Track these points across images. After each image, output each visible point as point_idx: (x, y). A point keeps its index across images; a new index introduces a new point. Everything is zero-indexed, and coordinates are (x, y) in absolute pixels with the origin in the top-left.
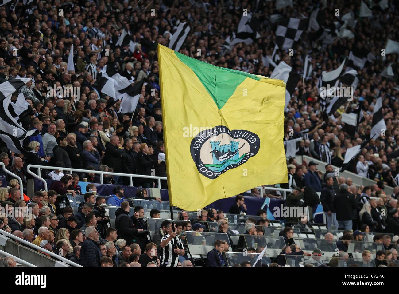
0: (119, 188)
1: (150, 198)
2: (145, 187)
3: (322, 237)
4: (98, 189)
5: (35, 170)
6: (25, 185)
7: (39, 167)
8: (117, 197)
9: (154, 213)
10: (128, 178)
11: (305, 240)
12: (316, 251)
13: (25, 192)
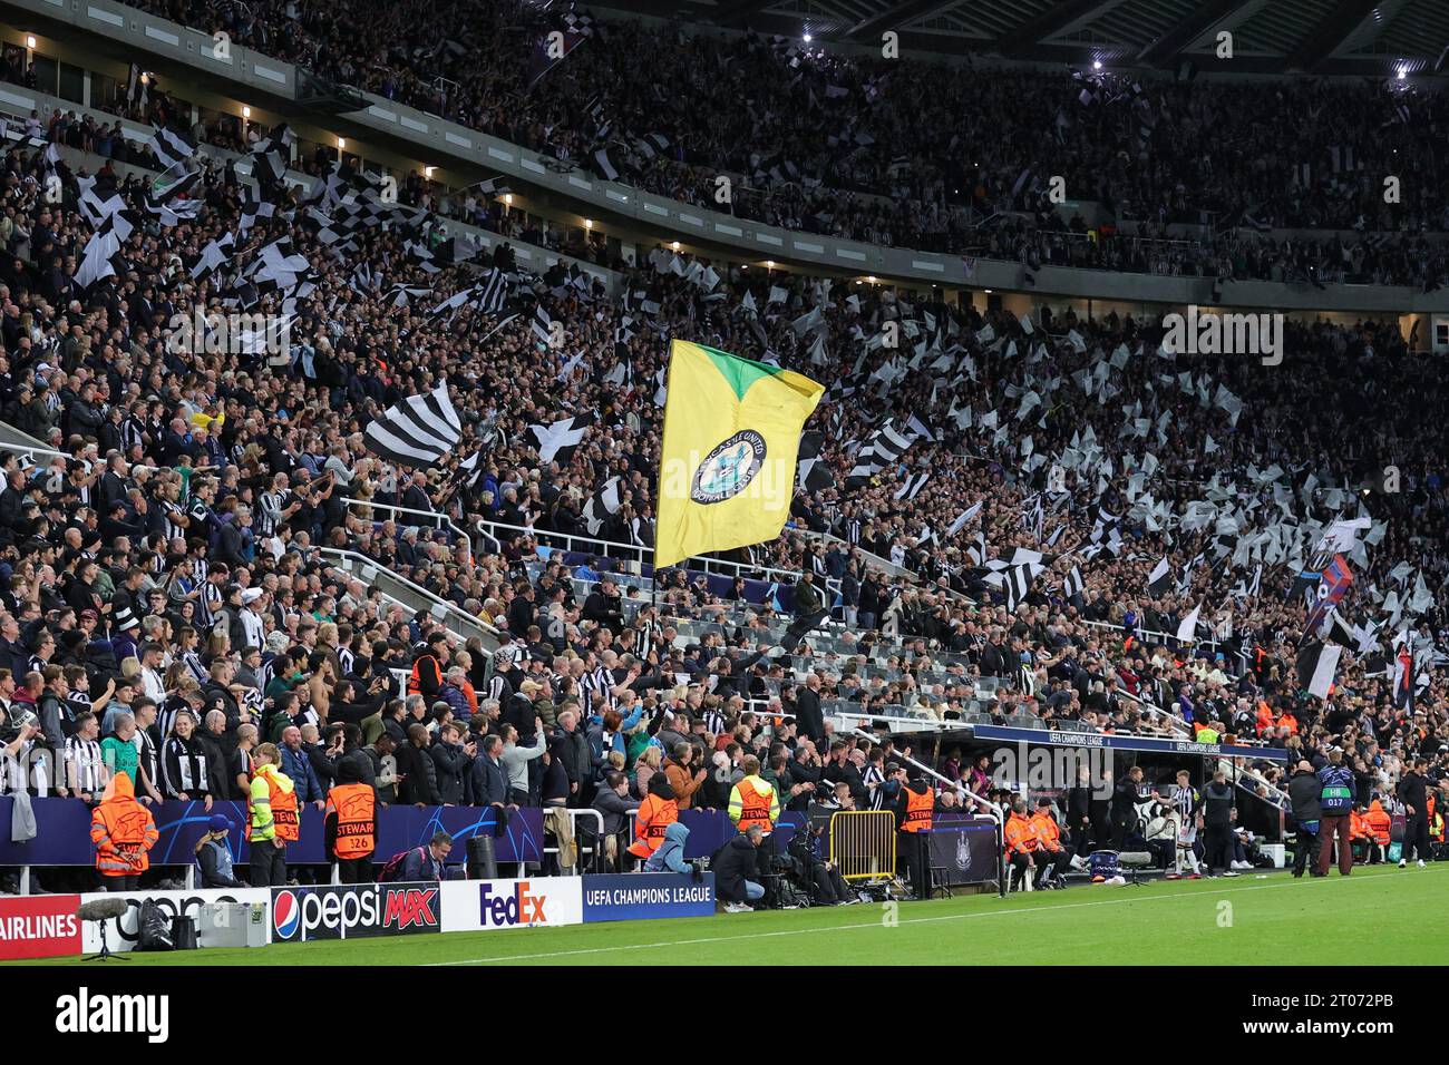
0: (593, 559)
1: (628, 573)
2: (622, 558)
3: (839, 636)
4: (564, 556)
5: (486, 528)
6: (473, 546)
7: (493, 524)
8: (589, 569)
9: (632, 590)
10: (602, 545)
11: (817, 639)
12: (829, 653)
13: (473, 555)
